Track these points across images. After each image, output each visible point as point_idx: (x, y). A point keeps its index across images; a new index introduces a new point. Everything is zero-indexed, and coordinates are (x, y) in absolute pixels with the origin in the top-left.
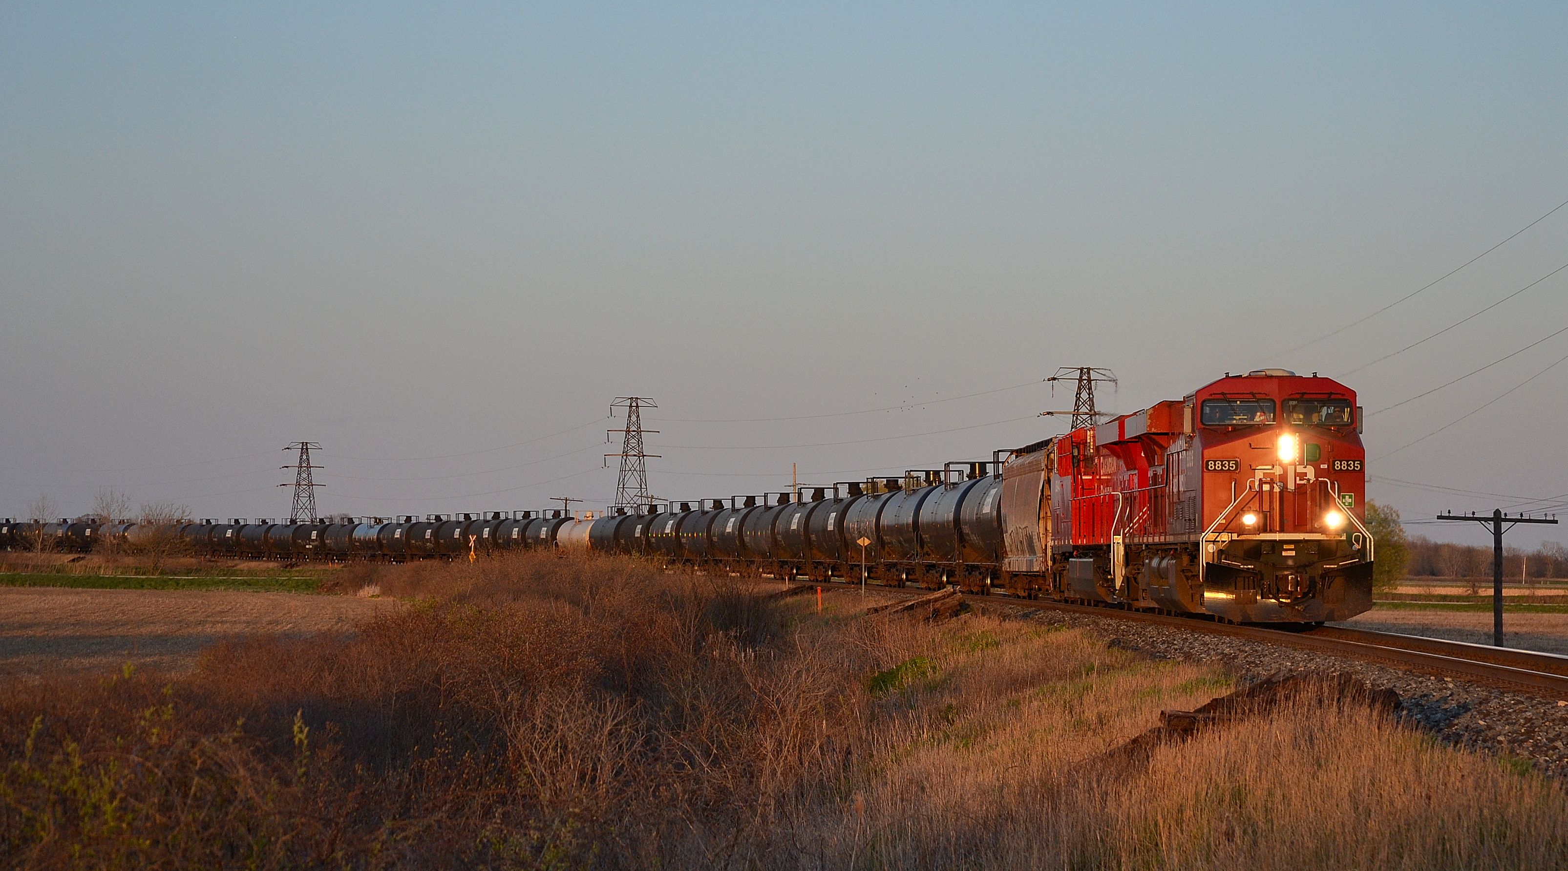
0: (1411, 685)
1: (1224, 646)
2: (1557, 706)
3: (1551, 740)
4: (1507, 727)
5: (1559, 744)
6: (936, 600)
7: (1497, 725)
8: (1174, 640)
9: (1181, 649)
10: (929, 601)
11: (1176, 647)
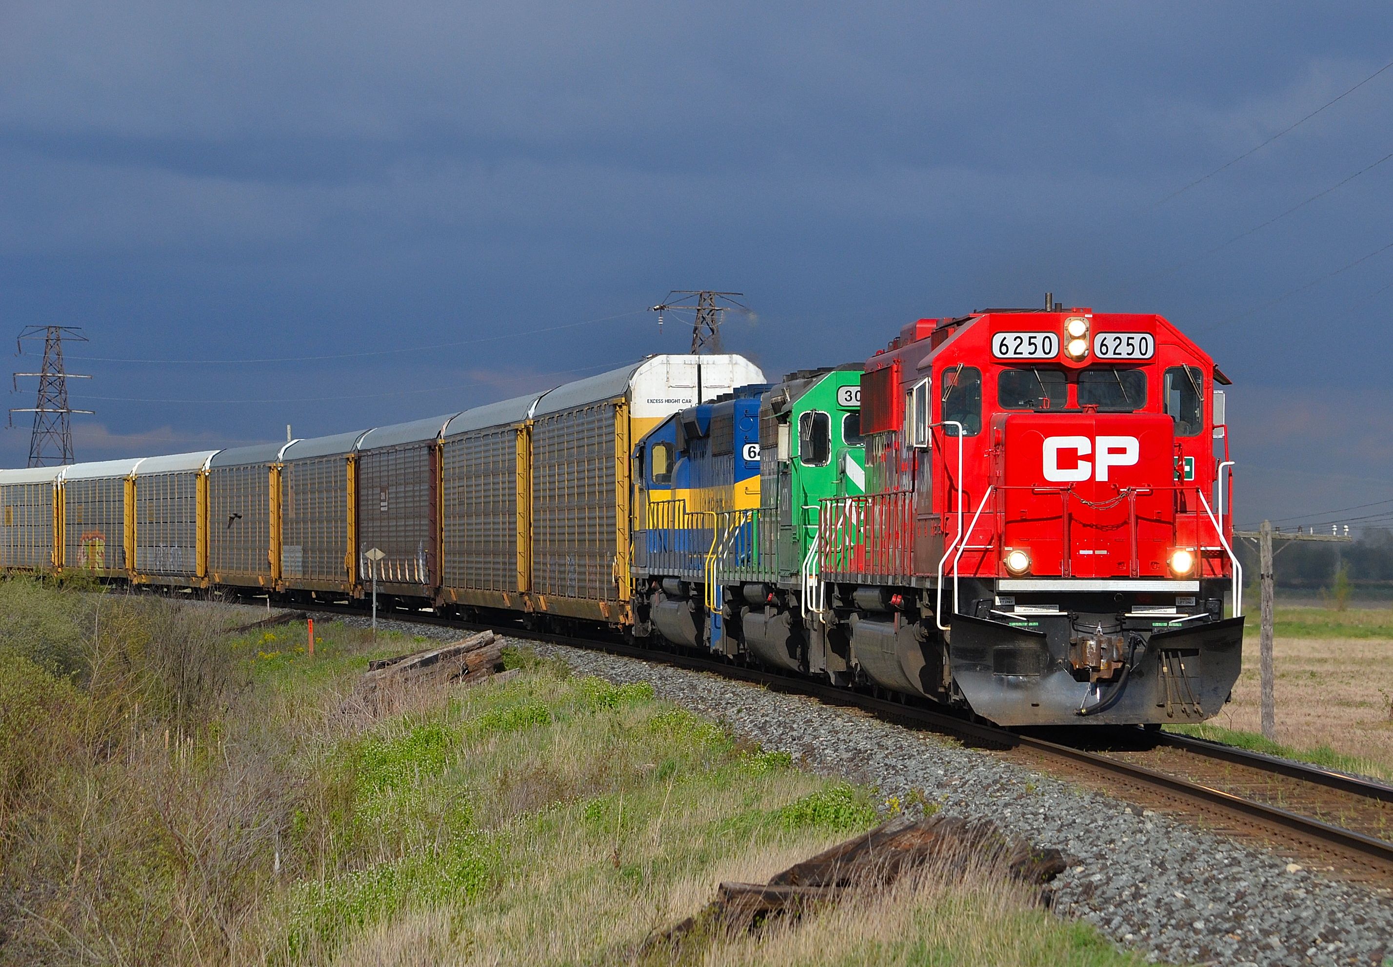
0: (1096, 821)
1: (860, 736)
2: (1285, 872)
3: (1266, 933)
4: (1211, 905)
5: (1274, 940)
6: (468, 650)
7: (1199, 899)
8: (794, 722)
9: (799, 738)
10: (457, 652)
11: (795, 733)
